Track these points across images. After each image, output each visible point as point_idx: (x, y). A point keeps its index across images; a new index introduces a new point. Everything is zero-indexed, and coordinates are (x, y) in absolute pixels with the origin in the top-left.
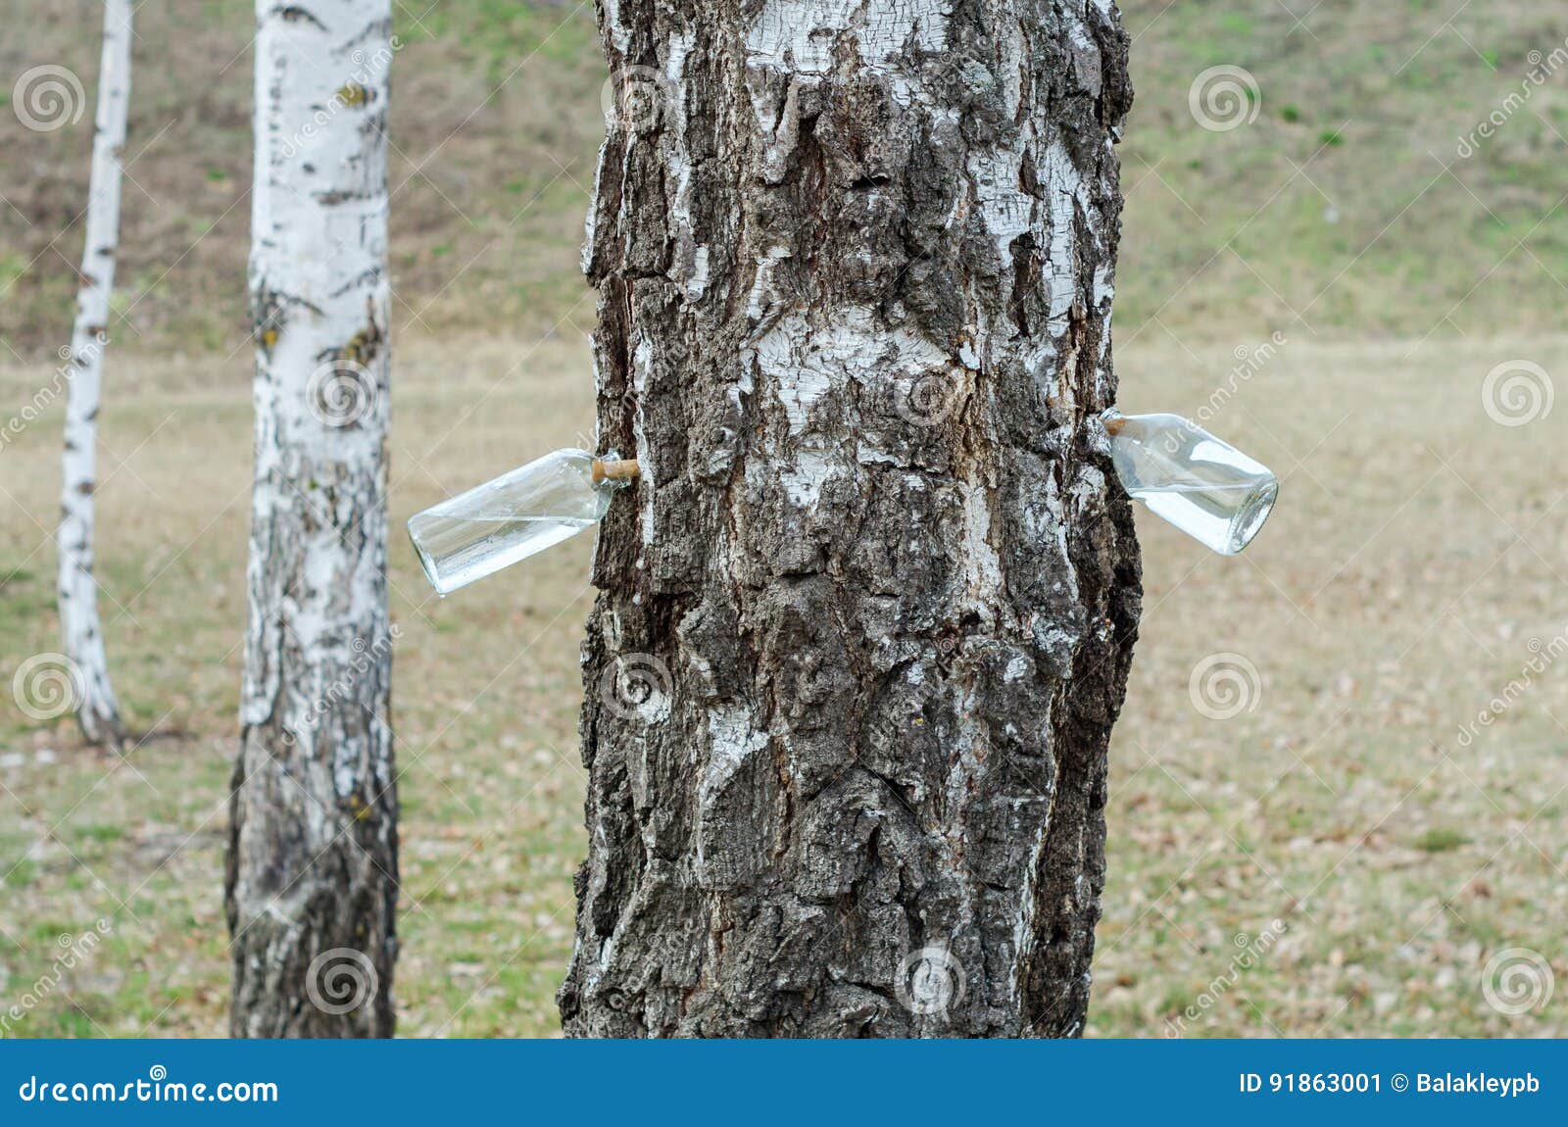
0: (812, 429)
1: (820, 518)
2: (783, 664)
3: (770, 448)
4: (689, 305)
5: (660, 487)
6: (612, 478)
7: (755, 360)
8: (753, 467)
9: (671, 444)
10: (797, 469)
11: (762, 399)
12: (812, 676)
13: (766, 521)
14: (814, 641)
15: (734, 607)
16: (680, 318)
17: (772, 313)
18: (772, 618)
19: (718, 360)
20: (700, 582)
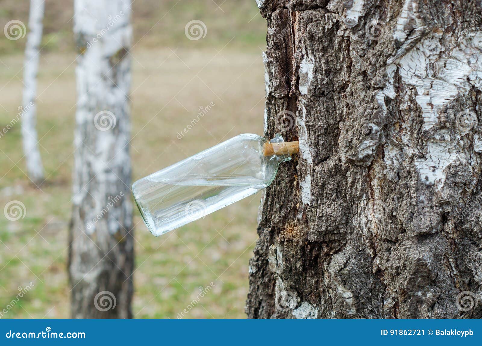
0: (442, 126)
1: (445, 194)
2: (409, 298)
3: (405, 139)
4: (345, 30)
5: (317, 165)
6: (278, 155)
7: (397, 72)
8: (391, 153)
9: (326, 133)
10: (427, 156)
11: (401, 102)
12: (432, 307)
13: (401, 193)
14: (433, 282)
15: (370, 252)
16: (337, 40)
17: (414, 37)
18: (405, 266)
19: (369, 72)
20: (346, 234)
